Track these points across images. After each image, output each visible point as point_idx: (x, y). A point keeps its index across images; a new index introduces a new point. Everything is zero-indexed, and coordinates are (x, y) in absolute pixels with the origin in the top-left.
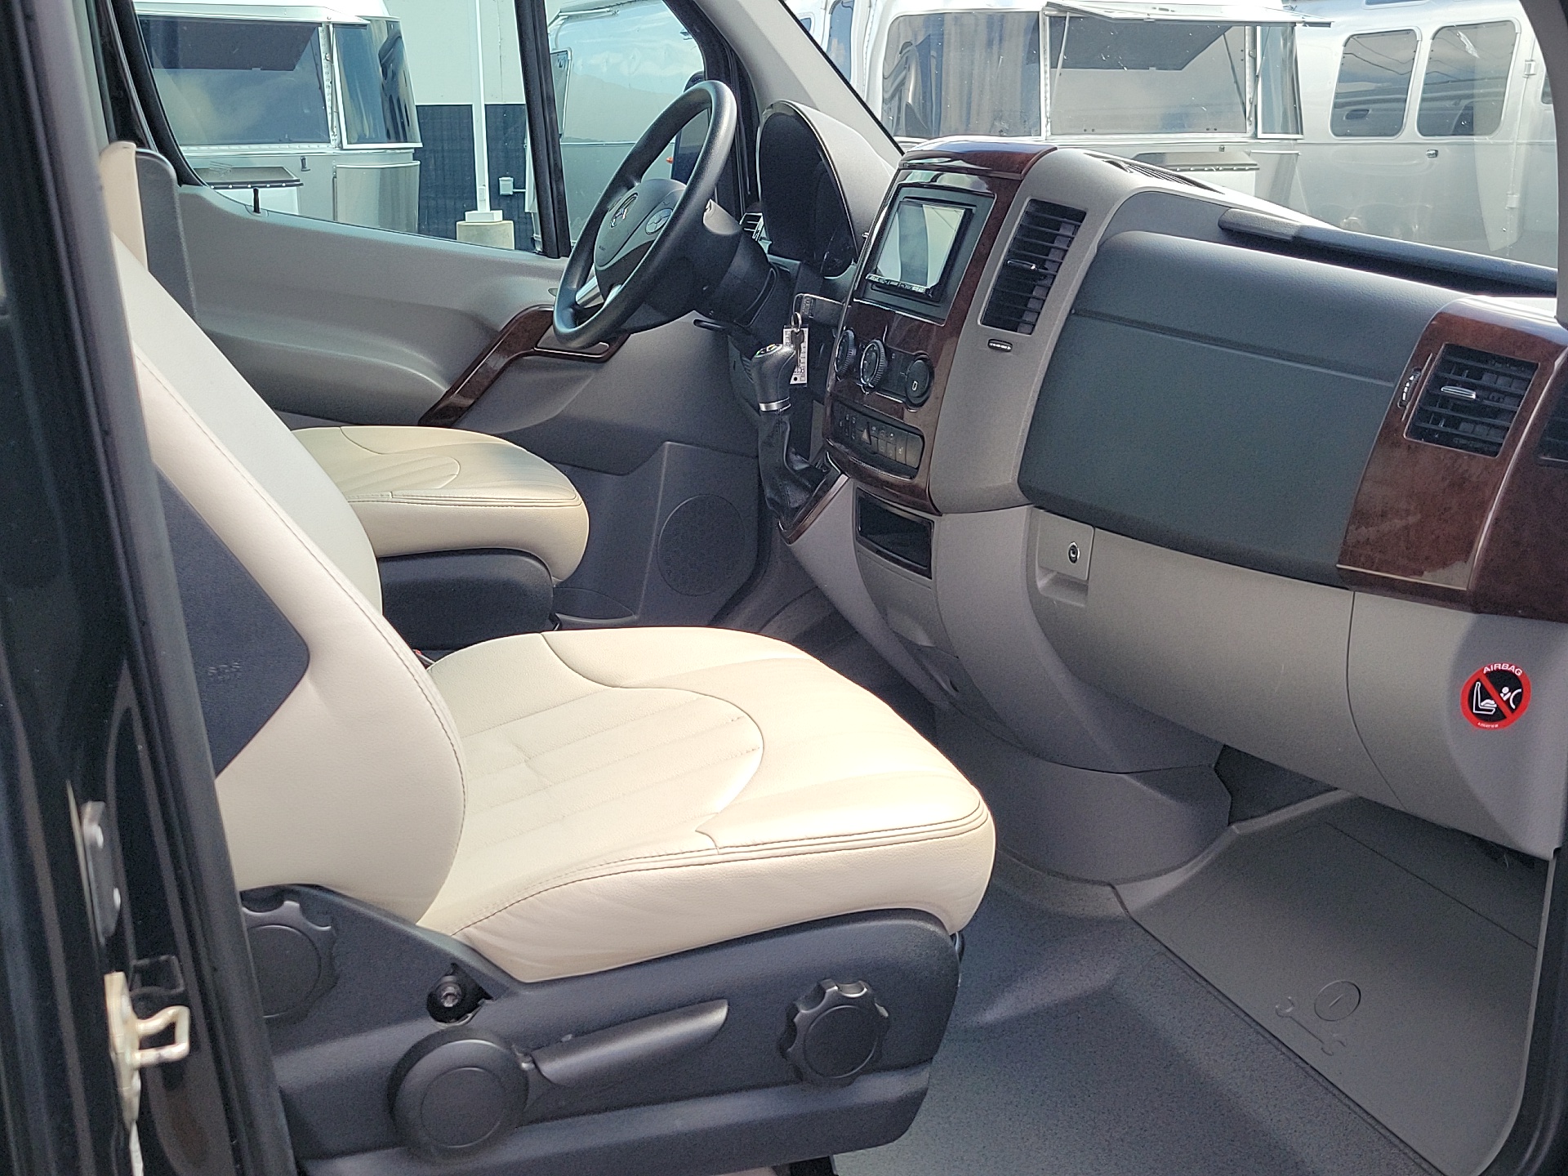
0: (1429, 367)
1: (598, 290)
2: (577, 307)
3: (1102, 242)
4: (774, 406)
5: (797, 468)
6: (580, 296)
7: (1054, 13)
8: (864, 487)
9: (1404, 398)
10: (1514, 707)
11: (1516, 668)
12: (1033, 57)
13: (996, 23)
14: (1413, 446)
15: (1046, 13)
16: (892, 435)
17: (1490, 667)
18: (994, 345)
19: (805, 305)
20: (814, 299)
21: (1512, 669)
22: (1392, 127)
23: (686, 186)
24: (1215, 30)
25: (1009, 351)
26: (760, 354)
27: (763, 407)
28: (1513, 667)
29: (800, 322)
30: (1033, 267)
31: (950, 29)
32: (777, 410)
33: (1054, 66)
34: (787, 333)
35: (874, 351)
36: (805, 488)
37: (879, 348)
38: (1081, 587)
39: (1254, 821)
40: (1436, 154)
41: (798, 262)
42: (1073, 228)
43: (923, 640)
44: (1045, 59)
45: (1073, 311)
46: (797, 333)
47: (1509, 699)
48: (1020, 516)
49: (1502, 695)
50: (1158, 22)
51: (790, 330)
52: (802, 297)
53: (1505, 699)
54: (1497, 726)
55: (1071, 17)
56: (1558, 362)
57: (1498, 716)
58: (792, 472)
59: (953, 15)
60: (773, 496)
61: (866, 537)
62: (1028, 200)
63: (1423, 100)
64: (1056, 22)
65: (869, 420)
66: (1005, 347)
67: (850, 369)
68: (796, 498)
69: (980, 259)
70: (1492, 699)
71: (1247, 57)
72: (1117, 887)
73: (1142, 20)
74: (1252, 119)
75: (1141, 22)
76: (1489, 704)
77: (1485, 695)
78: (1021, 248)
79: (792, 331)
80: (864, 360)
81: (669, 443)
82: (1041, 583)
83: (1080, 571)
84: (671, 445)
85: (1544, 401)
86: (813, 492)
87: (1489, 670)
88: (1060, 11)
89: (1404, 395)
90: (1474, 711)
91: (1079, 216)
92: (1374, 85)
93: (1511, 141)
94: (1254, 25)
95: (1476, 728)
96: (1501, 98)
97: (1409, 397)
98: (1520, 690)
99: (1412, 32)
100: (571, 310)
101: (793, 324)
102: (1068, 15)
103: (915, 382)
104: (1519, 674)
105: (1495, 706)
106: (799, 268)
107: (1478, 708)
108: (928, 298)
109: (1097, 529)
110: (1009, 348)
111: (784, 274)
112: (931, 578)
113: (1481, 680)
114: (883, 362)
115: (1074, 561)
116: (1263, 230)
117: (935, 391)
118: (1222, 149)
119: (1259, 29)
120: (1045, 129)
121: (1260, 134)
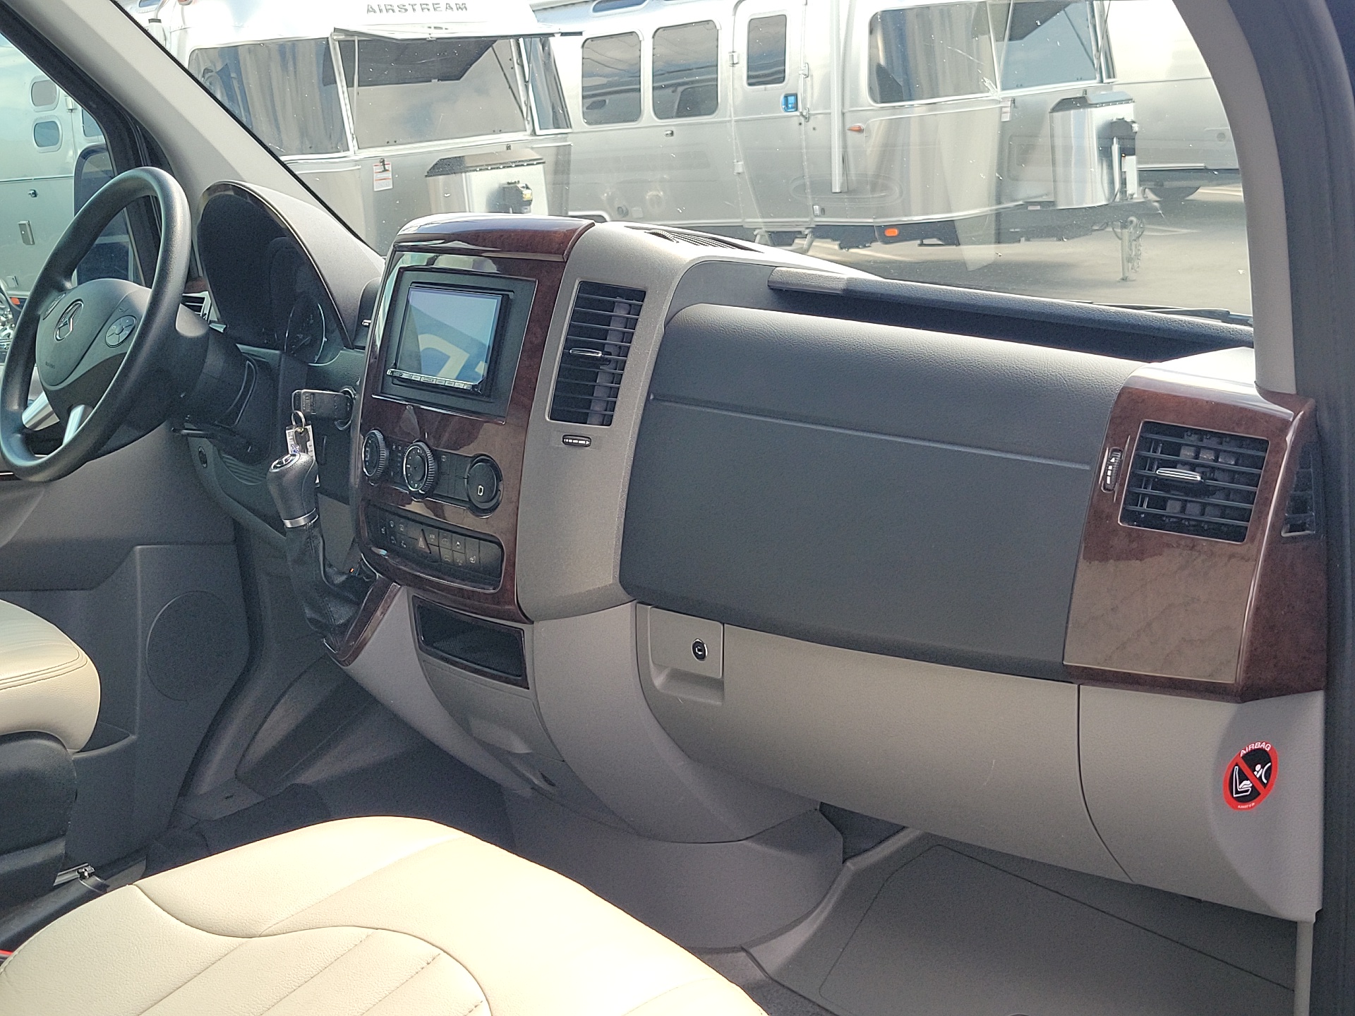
0: (1131, 447)
1: (50, 409)
2: (25, 430)
3: (668, 320)
4: (302, 521)
5: (336, 582)
6: (27, 417)
7: (342, 37)
8: (420, 594)
9: (1108, 482)
10: (1265, 781)
11: (1266, 744)
12: (328, 79)
13: (286, 51)
14: (1134, 535)
15: (335, 37)
16: (458, 543)
17: (1245, 750)
18: (570, 441)
19: (305, 401)
20: (313, 394)
21: (1263, 746)
22: (632, 114)
23: (150, 291)
24: (485, 44)
25: (587, 446)
26: (275, 467)
27: (288, 524)
28: (1264, 743)
29: (303, 420)
30: (600, 355)
31: (245, 57)
32: (305, 525)
33: (350, 84)
34: (290, 434)
35: (419, 454)
36: (347, 601)
37: (423, 450)
38: (717, 685)
39: (866, 855)
40: (672, 134)
41: (277, 352)
42: (628, 307)
43: (520, 748)
44: (341, 80)
45: (652, 397)
46: (301, 433)
47: (1261, 776)
48: (624, 613)
49: (1255, 773)
50: (438, 41)
51: (293, 430)
52: (299, 393)
53: (1258, 776)
54: (1253, 804)
55: (359, 41)
56: (1289, 438)
57: (1254, 794)
58: (332, 587)
59: (247, 47)
60: (313, 616)
61: (432, 646)
62: (577, 282)
63: (654, 88)
64: (346, 47)
65: (423, 527)
66: (584, 442)
67: (386, 472)
68: (341, 613)
69: (535, 351)
70: (1247, 780)
71: (516, 66)
72: (751, 951)
73: (425, 39)
74: (529, 118)
75: (424, 42)
76: (1246, 785)
77: (1243, 777)
78: (578, 334)
79: (296, 431)
80: (406, 464)
81: (139, 547)
82: (659, 681)
83: (710, 668)
84: (142, 551)
85: (1284, 479)
86: (359, 604)
87: (1245, 752)
88: (347, 35)
89: (1109, 478)
90: (1234, 796)
91: (641, 295)
92: (608, 79)
93: (728, 119)
94: (517, 37)
95: (1237, 811)
96: (715, 83)
97: (1114, 481)
98: (1269, 764)
99: (634, 34)
100: (19, 435)
101: (294, 423)
102: (356, 39)
103: (480, 487)
104: (1268, 750)
105: (1251, 785)
106: (280, 359)
107: (1237, 792)
108: (477, 394)
109: (726, 625)
110: (588, 443)
111: (263, 366)
112: (528, 689)
113: (1239, 765)
114: (432, 464)
115: (702, 657)
116: (809, 286)
117: (505, 492)
118: (508, 148)
119: (521, 40)
120: (352, 144)
121: (538, 132)
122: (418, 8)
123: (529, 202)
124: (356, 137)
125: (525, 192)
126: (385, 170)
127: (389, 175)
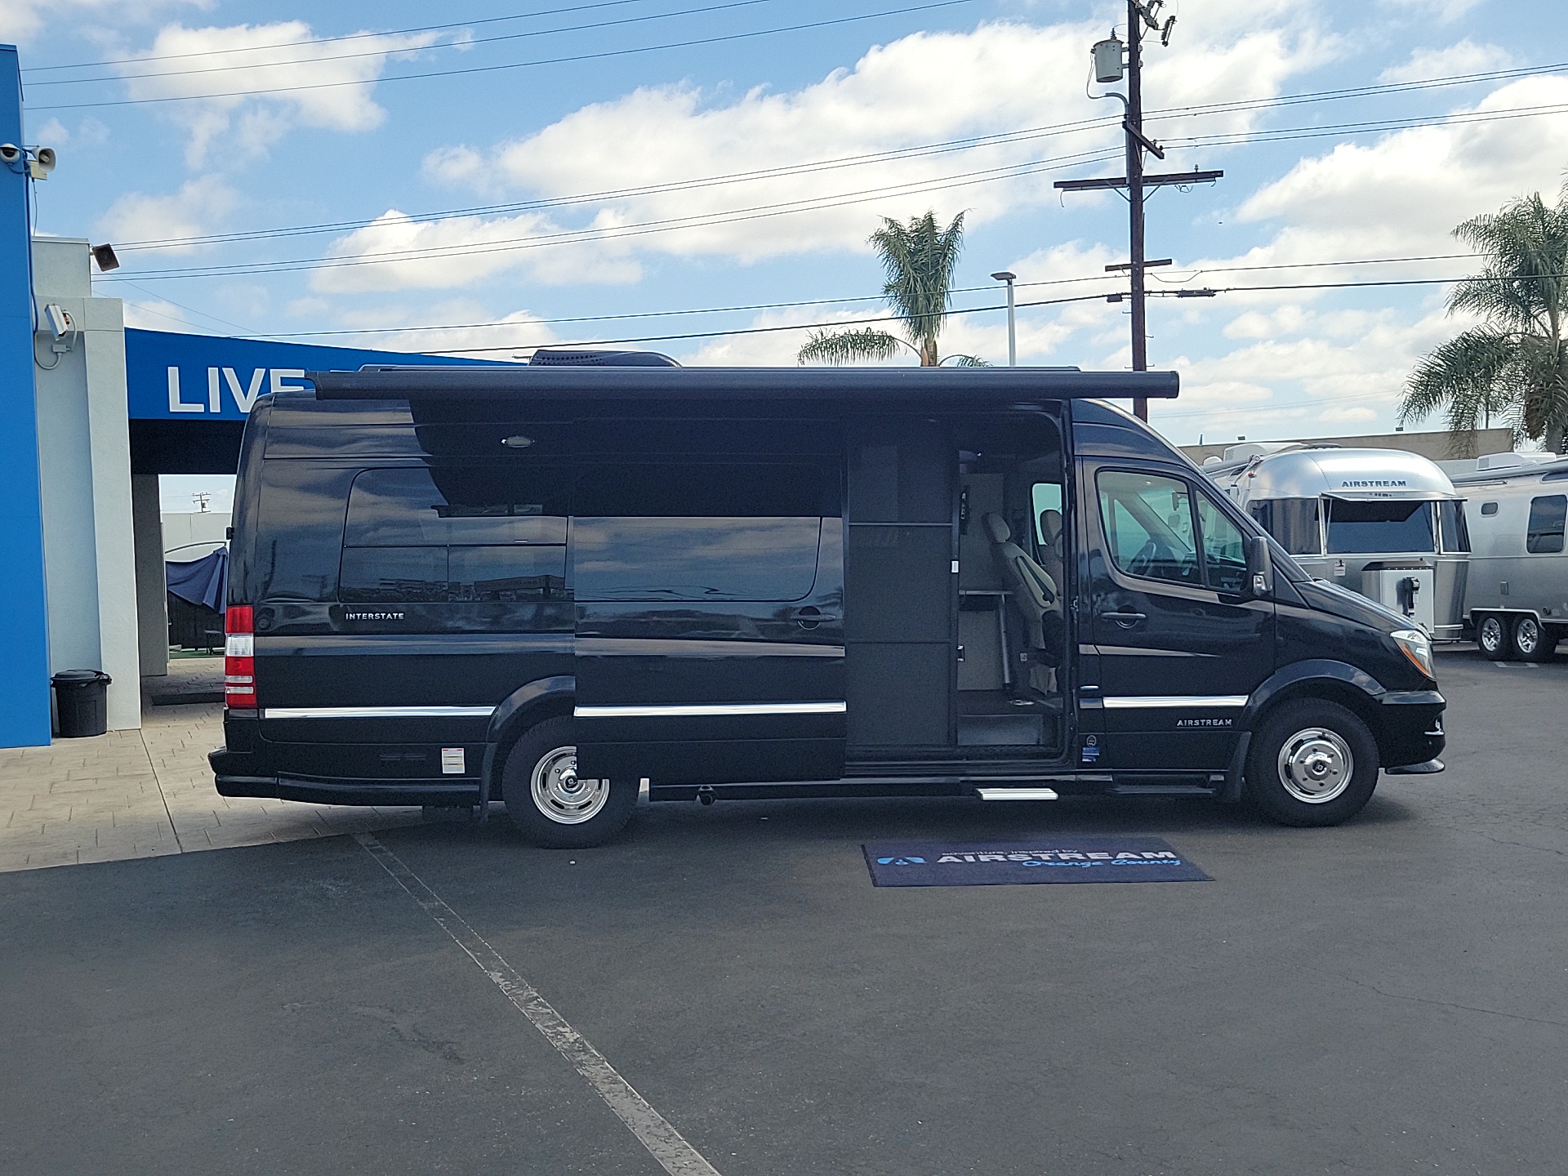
7: (1326, 499)
12: (1316, 519)
15: (1322, 499)
33: (1326, 522)
44: (1322, 520)
55: (1336, 502)
88: (1329, 499)
118: (1421, 559)
119: (1438, 503)
120: (1324, 550)
121: (1442, 552)
122: (1374, 484)
123: (1417, 589)
124: (1328, 547)
125: (1415, 583)
126: (1341, 566)
127: (1344, 568)
